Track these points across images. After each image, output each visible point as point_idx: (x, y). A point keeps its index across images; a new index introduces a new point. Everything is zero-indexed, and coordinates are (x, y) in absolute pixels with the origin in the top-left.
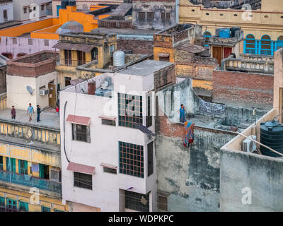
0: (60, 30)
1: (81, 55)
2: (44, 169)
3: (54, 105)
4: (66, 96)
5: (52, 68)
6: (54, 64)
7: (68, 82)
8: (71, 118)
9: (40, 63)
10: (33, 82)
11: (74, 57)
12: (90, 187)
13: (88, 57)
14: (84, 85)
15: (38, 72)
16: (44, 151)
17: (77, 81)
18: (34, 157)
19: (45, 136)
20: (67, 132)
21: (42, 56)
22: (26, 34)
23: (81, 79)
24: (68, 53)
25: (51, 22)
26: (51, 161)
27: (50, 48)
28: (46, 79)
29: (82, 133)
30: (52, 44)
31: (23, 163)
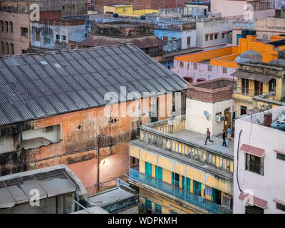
0: (238, 59)
1: (258, 86)
2: (217, 193)
4: (241, 124)
5: (228, 95)
6: (231, 91)
7: (244, 111)
8: (245, 147)
9: (219, 89)
10: (210, 107)
11: (252, 87)
13: (266, 89)
14: (260, 116)
15: (216, 98)
16: (217, 177)
17: (253, 111)
18: (208, 181)
19: (219, 162)
20: (240, 162)
21: (219, 83)
22: (206, 61)
23: (257, 110)
24: (245, 83)
25: (230, 51)
26: (223, 187)
27: (228, 76)
28: (222, 105)
29: (255, 164)
30: (230, 73)
31: (197, 184)
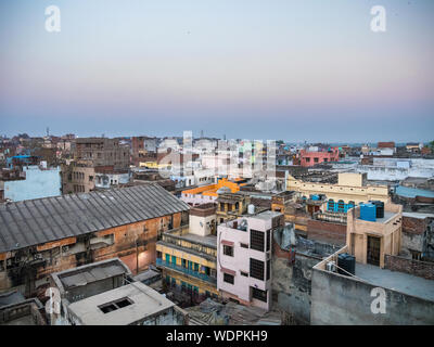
0: (218, 192)
1: (229, 206)
2: (208, 269)
3: (214, 233)
4: (221, 228)
5: (213, 212)
6: (215, 210)
7: (222, 221)
8: (223, 241)
9: (206, 209)
10: (203, 220)
11: (226, 207)
12: (233, 283)
13: (234, 208)
14: (231, 223)
15: (206, 214)
16: (208, 260)
17: (227, 221)
18: (202, 262)
19: (209, 251)
20: (221, 249)
21: (208, 205)
22: (200, 193)
23: (229, 220)
24: (222, 204)
25: (213, 187)
26: (211, 265)
27: (213, 201)
28: (210, 218)
29: (229, 251)
30: (214, 199)
31: (196, 265)
